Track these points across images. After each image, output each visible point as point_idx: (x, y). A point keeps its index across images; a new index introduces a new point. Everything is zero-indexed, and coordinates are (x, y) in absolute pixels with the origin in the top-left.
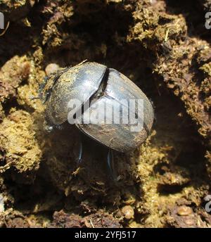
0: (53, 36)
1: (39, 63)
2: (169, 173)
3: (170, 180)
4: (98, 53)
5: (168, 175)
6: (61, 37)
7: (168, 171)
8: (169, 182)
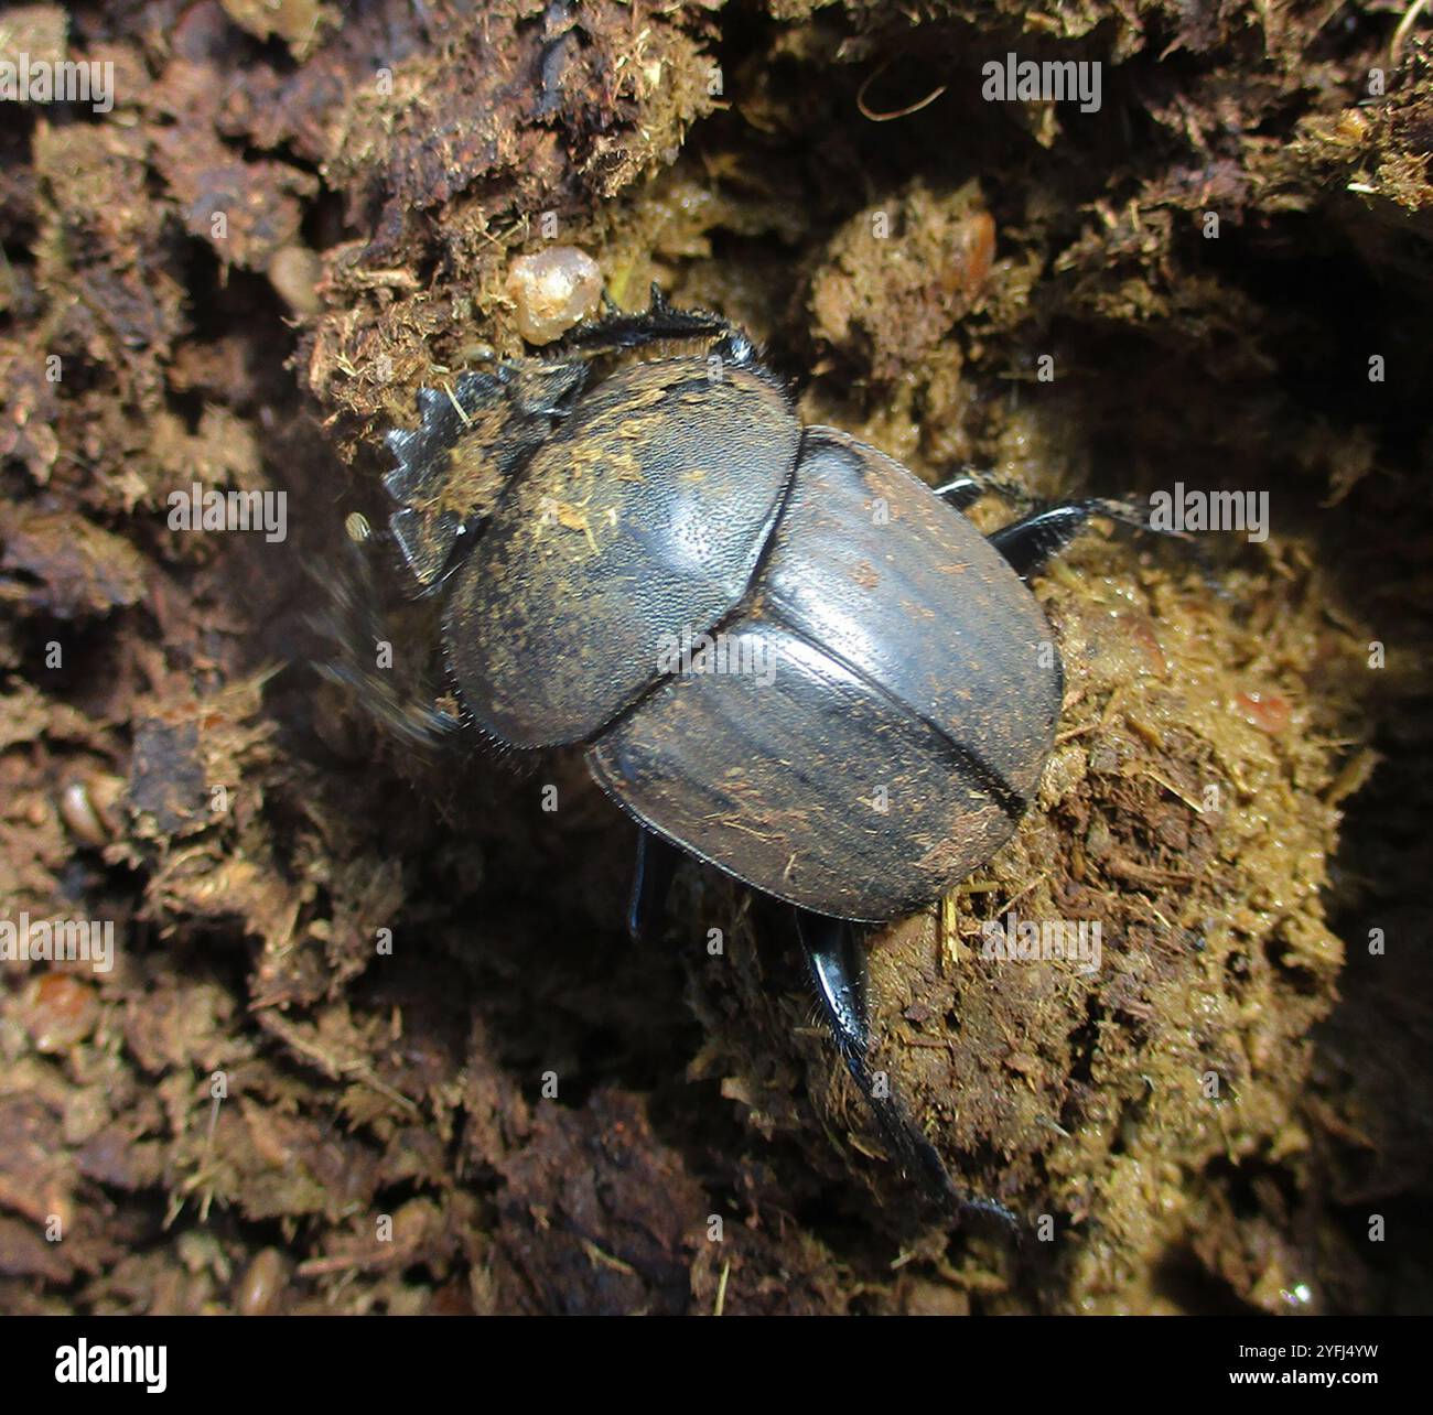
0: (1130, 266)
1: (986, 330)
2: (1275, 1239)
3: (1255, 1278)
4: (1308, 460)
5: (1261, 1239)
6: (1161, 288)
7: (1272, 1222)
8: (1240, 1281)
